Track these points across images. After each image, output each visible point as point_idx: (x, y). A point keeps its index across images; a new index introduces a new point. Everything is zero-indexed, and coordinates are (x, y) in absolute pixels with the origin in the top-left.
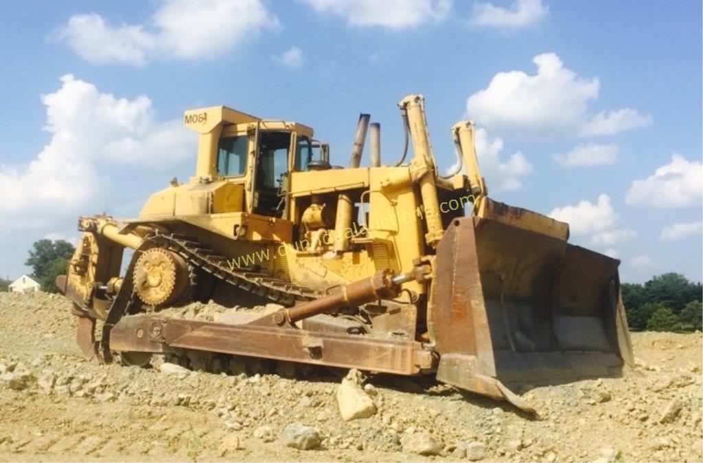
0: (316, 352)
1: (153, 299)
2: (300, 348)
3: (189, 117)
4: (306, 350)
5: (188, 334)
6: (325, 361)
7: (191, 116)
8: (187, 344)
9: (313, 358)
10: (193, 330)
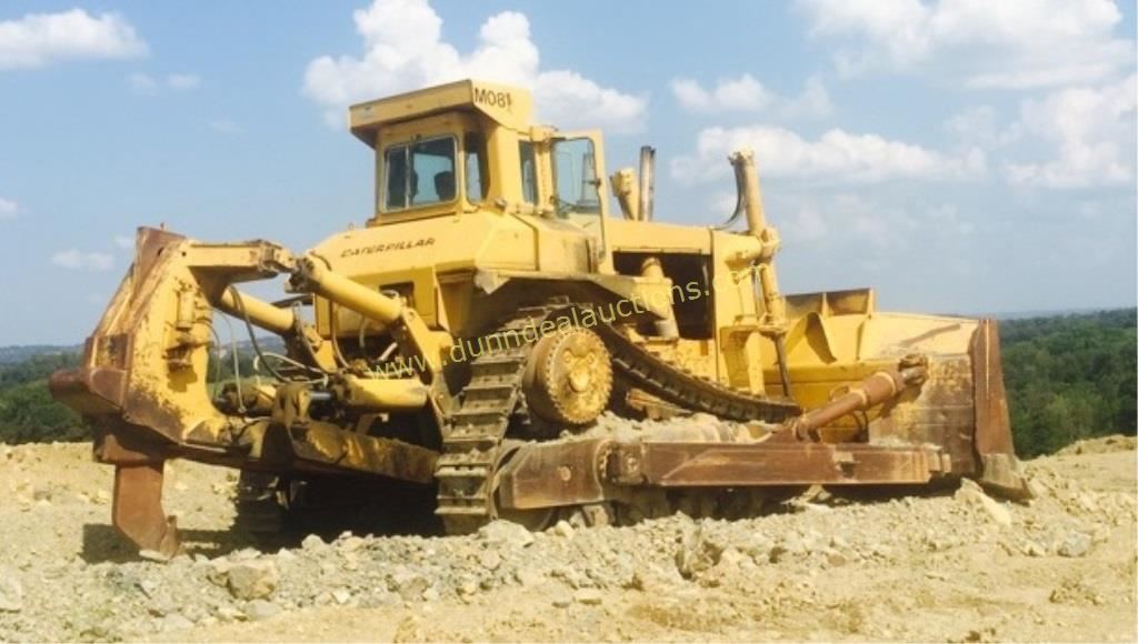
0: (848, 469)
1: (583, 414)
2: (832, 466)
3: (480, 92)
4: (838, 468)
5: (686, 464)
6: (858, 478)
7: (484, 92)
8: (689, 480)
9: (846, 476)
10: (692, 457)
